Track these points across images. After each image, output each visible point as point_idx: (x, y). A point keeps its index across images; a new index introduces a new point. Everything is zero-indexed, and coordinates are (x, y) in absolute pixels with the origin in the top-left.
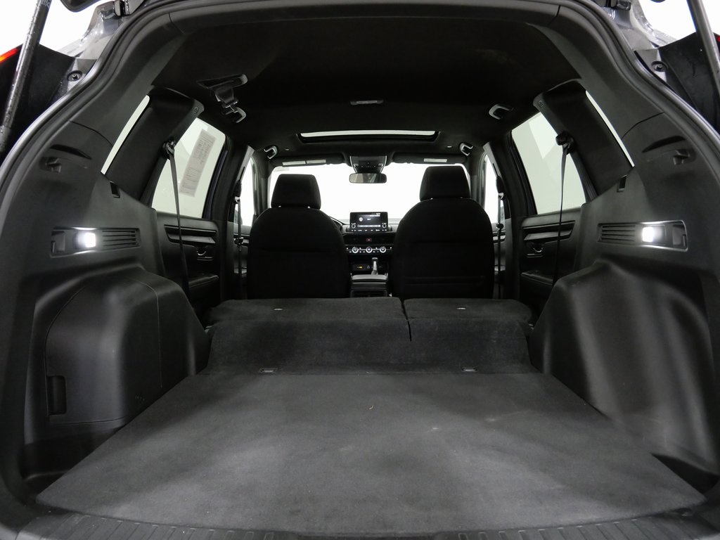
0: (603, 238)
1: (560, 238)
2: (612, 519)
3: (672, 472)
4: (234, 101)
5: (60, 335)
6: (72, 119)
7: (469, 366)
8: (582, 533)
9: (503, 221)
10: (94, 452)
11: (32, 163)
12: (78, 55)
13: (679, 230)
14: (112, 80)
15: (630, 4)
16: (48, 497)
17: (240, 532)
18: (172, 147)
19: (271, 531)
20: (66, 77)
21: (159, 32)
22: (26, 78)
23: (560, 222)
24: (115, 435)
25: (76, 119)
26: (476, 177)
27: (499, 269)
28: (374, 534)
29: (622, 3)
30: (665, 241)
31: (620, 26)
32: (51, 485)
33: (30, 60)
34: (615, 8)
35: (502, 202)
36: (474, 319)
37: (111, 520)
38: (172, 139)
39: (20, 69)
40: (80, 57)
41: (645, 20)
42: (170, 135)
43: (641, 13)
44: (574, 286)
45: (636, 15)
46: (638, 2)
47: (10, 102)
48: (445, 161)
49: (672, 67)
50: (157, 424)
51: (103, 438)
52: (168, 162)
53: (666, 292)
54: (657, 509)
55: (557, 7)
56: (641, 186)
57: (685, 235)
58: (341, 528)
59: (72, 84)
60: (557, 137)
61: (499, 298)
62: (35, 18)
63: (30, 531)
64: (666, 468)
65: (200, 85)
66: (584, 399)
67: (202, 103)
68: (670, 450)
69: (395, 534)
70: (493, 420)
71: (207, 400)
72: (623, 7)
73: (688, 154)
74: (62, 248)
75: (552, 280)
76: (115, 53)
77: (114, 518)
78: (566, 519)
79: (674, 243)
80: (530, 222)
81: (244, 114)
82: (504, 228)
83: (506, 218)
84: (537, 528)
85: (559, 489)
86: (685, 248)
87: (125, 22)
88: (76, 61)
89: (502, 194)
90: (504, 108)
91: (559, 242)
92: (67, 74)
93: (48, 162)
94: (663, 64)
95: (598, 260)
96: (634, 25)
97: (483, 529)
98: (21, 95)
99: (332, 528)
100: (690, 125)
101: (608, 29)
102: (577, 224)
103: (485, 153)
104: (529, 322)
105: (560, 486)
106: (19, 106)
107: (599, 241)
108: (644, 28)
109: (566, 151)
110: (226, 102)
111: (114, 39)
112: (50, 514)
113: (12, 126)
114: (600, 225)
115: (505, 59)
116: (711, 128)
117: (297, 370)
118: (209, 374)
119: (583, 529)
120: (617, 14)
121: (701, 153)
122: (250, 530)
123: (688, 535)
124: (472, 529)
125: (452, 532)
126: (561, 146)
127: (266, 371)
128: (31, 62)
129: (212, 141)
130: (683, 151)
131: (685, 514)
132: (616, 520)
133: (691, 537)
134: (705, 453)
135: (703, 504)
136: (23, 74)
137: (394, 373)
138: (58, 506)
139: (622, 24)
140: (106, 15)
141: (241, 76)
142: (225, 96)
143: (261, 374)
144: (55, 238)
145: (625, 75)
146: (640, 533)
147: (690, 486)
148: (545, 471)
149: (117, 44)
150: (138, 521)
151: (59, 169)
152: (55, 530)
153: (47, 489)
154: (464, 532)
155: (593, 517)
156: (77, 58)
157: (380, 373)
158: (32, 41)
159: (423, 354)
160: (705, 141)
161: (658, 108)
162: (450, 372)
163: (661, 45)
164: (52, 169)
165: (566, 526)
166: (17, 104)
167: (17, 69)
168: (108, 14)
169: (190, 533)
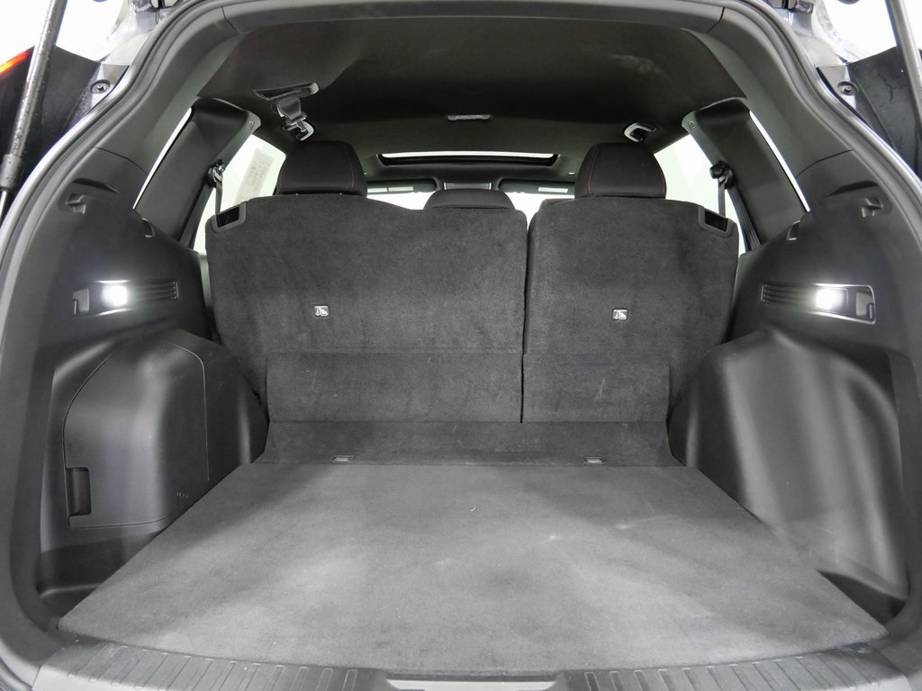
0: (766, 300)
2: (772, 656)
3: (846, 596)
4: (300, 117)
5: (81, 417)
6: (99, 145)
7: (595, 456)
8: (737, 675)
10: (127, 564)
11: (50, 203)
12: (102, 60)
13: (866, 297)
15: (813, 5)
16: (74, 621)
17: (316, 668)
18: (220, 173)
19: (353, 668)
20: (89, 88)
21: (209, 30)
22: (39, 92)
24: (151, 543)
25: (105, 144)
28: (481, 672)
29: (803, 4)
30: (848, 309)
31: (797, 33)
32: (77, 607)
33: (44, 68)
34: (793, 10)
37: (154, 652)
38: (220, 163)
39: (32, 79)
40: (107, 62)
41: (830, 26)
42: (219, 157)
43: (826, 17)
44: (728, 359)
45: (819, 19)
46: (823, 3)
47: (20, 124)
48: (566, 190)
49: (863, 90)
50: (205, 529)
51: (138, 547)
52: (214, 190)
54: (828, 643)
55: (722, 9)
57: (872, 303)
58: (441, 664)
59: (97, 98)
60: (712, 169)
62: (50, 14)
63: (53, 665)
65: (258, 95)
66: (737, 501)
67: (259, 116)
68: (843, 568)
69: (507, 672)
70: (624, 527)
71: (265, 496)
72: (803, 10)
73: (881, 203)
74: (85, 308)
76: (153, 58)
77: (158, 650)
78: (716, 656)
79: (859, 313)
81: (311, 130)
84: (681, 667)
85: (707, 617)
86: (872, 320)
87: (166, 16)
88: (101, 67)
90: (645, 129)
92: (90, 84)
93: (70, 199)
94: (852, 86)
96: (817, 34)
97: (616, 667)
98: (33, 113)
99: (430, 665)
100: (885, 168)
101: (784, 39)
105: (709, 614)
106: (31, 127)
108: (829, 37)
109: (723, 186)
110: (291, 117)
111: (152, 40)
112: (77, 644)
113: (23, 154)
115: (649, 68)
116: (912, 172)
117: (378, 458)
118: (267, 463)
119: (738, 669)
120: (796, 17)
121: (898, 205)
122: (328, 667)
123: (865, 677)
124: (601, 668)
125: (577, 671)
126: (716, 180)
127: (338, 460)
128: (46, 71)
129: (269, 162)
130: (875, 199)
131: (862, 651)
132: (778, 658)
133: (869, 680)
134: (884, 570)
135: (883, 638)
136: (36, 86)
137: (500, 463)
138: (87, 633)
139: (801, 30)
140: (140, 6)
141: (310, 84)
142: (289, 110)
143: (332, 463)
144: (77, 295)
145: (803, 98)
146: (807, 674)
147: (868, 615)
148: (690, 594)
149: (155, 47)
150: (188, 655)
151: (83, 209)
152: (86, 665)
153: (71, 612)
154: (592, 671)
155: (749, 653)
156: (103, 63)
157: (482, 463)
158: (46, 43)
159: (537, 441)
160: (904, 189)
161: (846, 145)
162: (569, 464)
163: (852, 60)
164: (74, 209)
165: (716, 665)
166: (28, 126)
167: (28, 80)
168: (143, 5)
169: (254, 670)
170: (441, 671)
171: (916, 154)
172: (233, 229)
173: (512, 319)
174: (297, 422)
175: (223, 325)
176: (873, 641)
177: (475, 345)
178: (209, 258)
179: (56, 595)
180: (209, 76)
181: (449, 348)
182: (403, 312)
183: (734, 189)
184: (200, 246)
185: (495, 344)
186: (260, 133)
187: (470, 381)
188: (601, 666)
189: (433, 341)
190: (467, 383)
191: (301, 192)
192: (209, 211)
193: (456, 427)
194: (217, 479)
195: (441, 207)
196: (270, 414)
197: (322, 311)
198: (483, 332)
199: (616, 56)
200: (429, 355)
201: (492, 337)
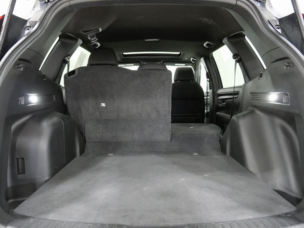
0: (252, 99)
1: (234, 98)
2: (258, 218)
3: (282, 197)
4: (96, 39)
5: (21, 141)
6: (27, 47)
7: (196, 152)
8: (246, 224)
9: (209, 91)
10: (37, 191)
11: (10, 67)
12: (29, 19)
13: (286, 96)
14: (44, 30)
16: (19, 210)
17: (103, 225)
18: (69, 59)
19: (115, 225)
20: (24, 28)
21: (65, 9)
22: (7, 29)
23: (234, 92)
24: (46, 183)
25: (29, 47)
26: (197, 72)
27: (207, 111)
28: (159, 225)
30: (280, 101)
31: (262, 9)
32: (20, 205)
33: (8, 21)
34: (259, 2)
35: (208, 82)
36: (197, 132)
37: (46, 220)
38: (69, 55)
39: (4, 25)
40: (30, 20)
41: (272, 7)
42: (68, 54)
43: (270, 4)
44: (240, 119)
45: (268, 5)
48: (184, 65)
49: (283, 27)
51: (41, 185)
52: (67, 64)
53: (279, 121)
54: (277, 213)
55: (236, 1)
56: (269, 77)
57: (288, 98)
58: (145, 223)
59: (27, 32)
60: (233, 56)
61: (207, 123)
62: (11, 3)
63: (11, 225)
64: (279, 196)
65: (82, 32)
66: (244, 166)
67: (82, 40)
68: (280, 188)
69: (168, 225)
70: (207, 175)
71: (85, 167)
72: (263, 1)
73: (291, 64)
74: (23, 103)
75: (230, 116)
77: (48, 220)
78: (239, 218)
79: (284, 102)
80: (220, 91)
81: (99, 45)
82: (209, 94)
83: (210, 89)
84: (227, 222)
85: (236, 205)
86: (288, 104)
87: (50, 5)
88: (28, 22)
89: (208, 79)
90: (210, 43)
91: (233, 100)
93: (17, 66)
94: (280, 26)
95: (250, 108)
96: (267, 10)
97: (205, 223)
98: (5, 37)
99: (142, 223)
100: (292, 52)
101: (257, 11)
102: (241, 92)
103: (201, 62)
104: (220, 134)
105: (236, 204)
106: (4, 41)
107: (251, 100)
108: (272, 10)
109: (237, 62)
110: (93, 39)
111: (45, 12)
112: (20, 218)
113: (1, 50)
114: (251, 93)
115: (212, 22)
116: (301, 53)
117: (122, 154)
118: (85, 156)
119: (247, 222)
120: (260, 4)
121: (297, 64)
122: (106, 224)
123: (290, 224)
124: (200, 223)
125: (192, 224)
126: (234, 60)
127: (109, 155)
128: (9, 23)
129: (85, 56)
130: (288, 63)
131: (288, 215)
132: (260, 218)
133: (292, 225)
134: (294, 189)
135: (296, 211)
136: (6, 27)
137: (164, 155)
138: (23, 214)
139: (262, 8)
140: (41, 2)
141: (99, 28)
142: (92, 37)
143: (107, 156)
144: (20, 99)
145: (264, 31)
146: (271, 224)
147: (290, 203)
148: (229, 197)
149: (46, 15)
150: (58, 221)
151: (22, 69)
152: (23, 225)
153: (18, 207)
154: (197, 224)
155: (251, 217)
156: (29, 20)
157: (158, 155)
158: (9, 13)
159: (176, 147)
160: (298, 59)
161: (278, 45)
162: (187, 155)
163: (279, 18)
164: (19, 69)
165: (239, 221)
166: (3, 41)
167: (3, 25)
168: (42, 1)
169: (81, 226)
170: (146, 225)
171: (302, 48)
172: (73, 77)
173: (167, 107)
174: (95, 142)
175: (70, 110)
176: (292, 212)
177: (155, 116)
178: (65, 87)
179: (13, 202)
180: (65, 25)
181: (146, 117)
182: (131, 105)
183: (240, 63)
184: (62, 83)
185: (162, 115)
186: (82, 46)
187: (154, 128)
188: (200, 222)
189: (141, 114)
190: (152, 128)
191: (96, 65)
192: (65, 72)
193: (149, 143)
194: (68, 161)
195: (143, 69)
196: (86, 140)
197: (103, 105)
198: (158, 111)
199: (200, 19)
200: (140, 119)
201: (161, 113)
